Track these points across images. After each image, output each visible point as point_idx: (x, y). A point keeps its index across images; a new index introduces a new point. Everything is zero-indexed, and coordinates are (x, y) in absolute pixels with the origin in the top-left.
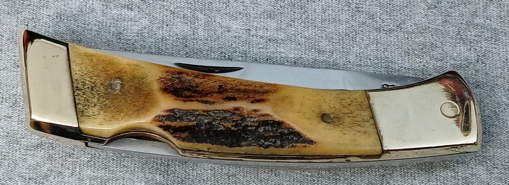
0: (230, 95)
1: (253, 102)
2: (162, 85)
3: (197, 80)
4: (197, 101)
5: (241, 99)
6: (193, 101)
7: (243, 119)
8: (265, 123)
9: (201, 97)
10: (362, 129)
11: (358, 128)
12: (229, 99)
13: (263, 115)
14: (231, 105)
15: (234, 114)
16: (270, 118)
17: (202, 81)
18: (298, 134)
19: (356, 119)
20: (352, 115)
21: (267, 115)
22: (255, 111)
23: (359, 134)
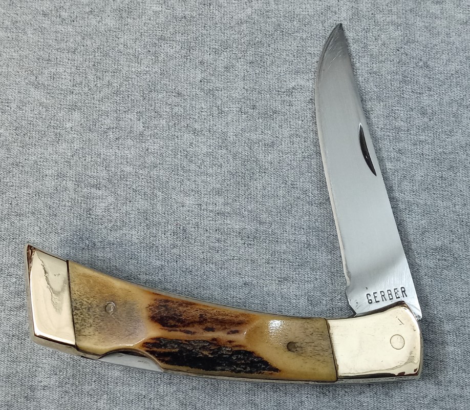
0: (209, 325)
1: (228, 333)
2: (150, 313)
3: (181, 308)
4: (180, 331)
5: (219, 330)
6: (176, 331)
7: (220, 348)
8: (239, 352)
9: (184, 327)
10: (320, 358)
11: (318, 357)
12: (208, 329)
13: (237, 346)
14: (210, 335)
15: (211, 343)
16: (242, 349)
17: (185, 309)
18: (266, 363)
19: (316, 348)
20: (313, 344)
21: (240, 346)
22: (230, 342)
23: (318, 363)
